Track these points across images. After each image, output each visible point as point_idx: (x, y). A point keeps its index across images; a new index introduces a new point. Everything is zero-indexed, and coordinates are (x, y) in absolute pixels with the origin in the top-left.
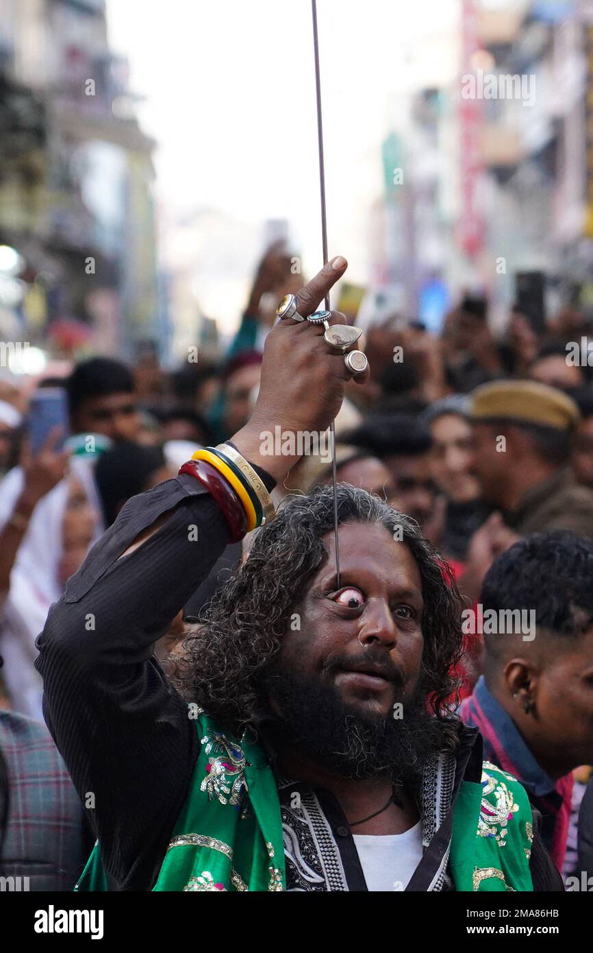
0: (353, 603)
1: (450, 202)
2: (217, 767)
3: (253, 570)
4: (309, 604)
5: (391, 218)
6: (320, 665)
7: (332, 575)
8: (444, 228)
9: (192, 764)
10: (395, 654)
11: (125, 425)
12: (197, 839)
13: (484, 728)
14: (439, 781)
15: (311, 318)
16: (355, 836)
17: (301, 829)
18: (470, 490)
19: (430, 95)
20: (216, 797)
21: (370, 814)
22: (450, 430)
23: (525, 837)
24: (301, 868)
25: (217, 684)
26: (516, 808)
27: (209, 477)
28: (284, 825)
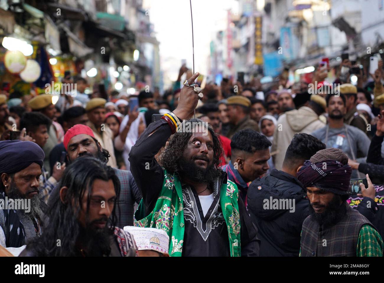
0: (198, 144)
1: (225, 56)
2: (168, 181)
3: (176, 137)
4: (188, 144)
5: (212, 59)
6: (191, 158)
7: (193, 138)
8: (224, 62)
9: (163, 180)
10: (208, 155)
11: (151, 105)
12: (164, 197)
13: (231, 173)
14: (218, 184)
15: (191, 85)
16: (199, 196)
17: (187, 194)
18: (227, 120)
19: (221, 32)
20: (168, 188)
21: (202, 191)
22: (222, 107)
23: (237, 196)
24: (187, 203)
25: (168, 163)
26: (235, 190)
27: (168, 119)
28: (183, 194)
